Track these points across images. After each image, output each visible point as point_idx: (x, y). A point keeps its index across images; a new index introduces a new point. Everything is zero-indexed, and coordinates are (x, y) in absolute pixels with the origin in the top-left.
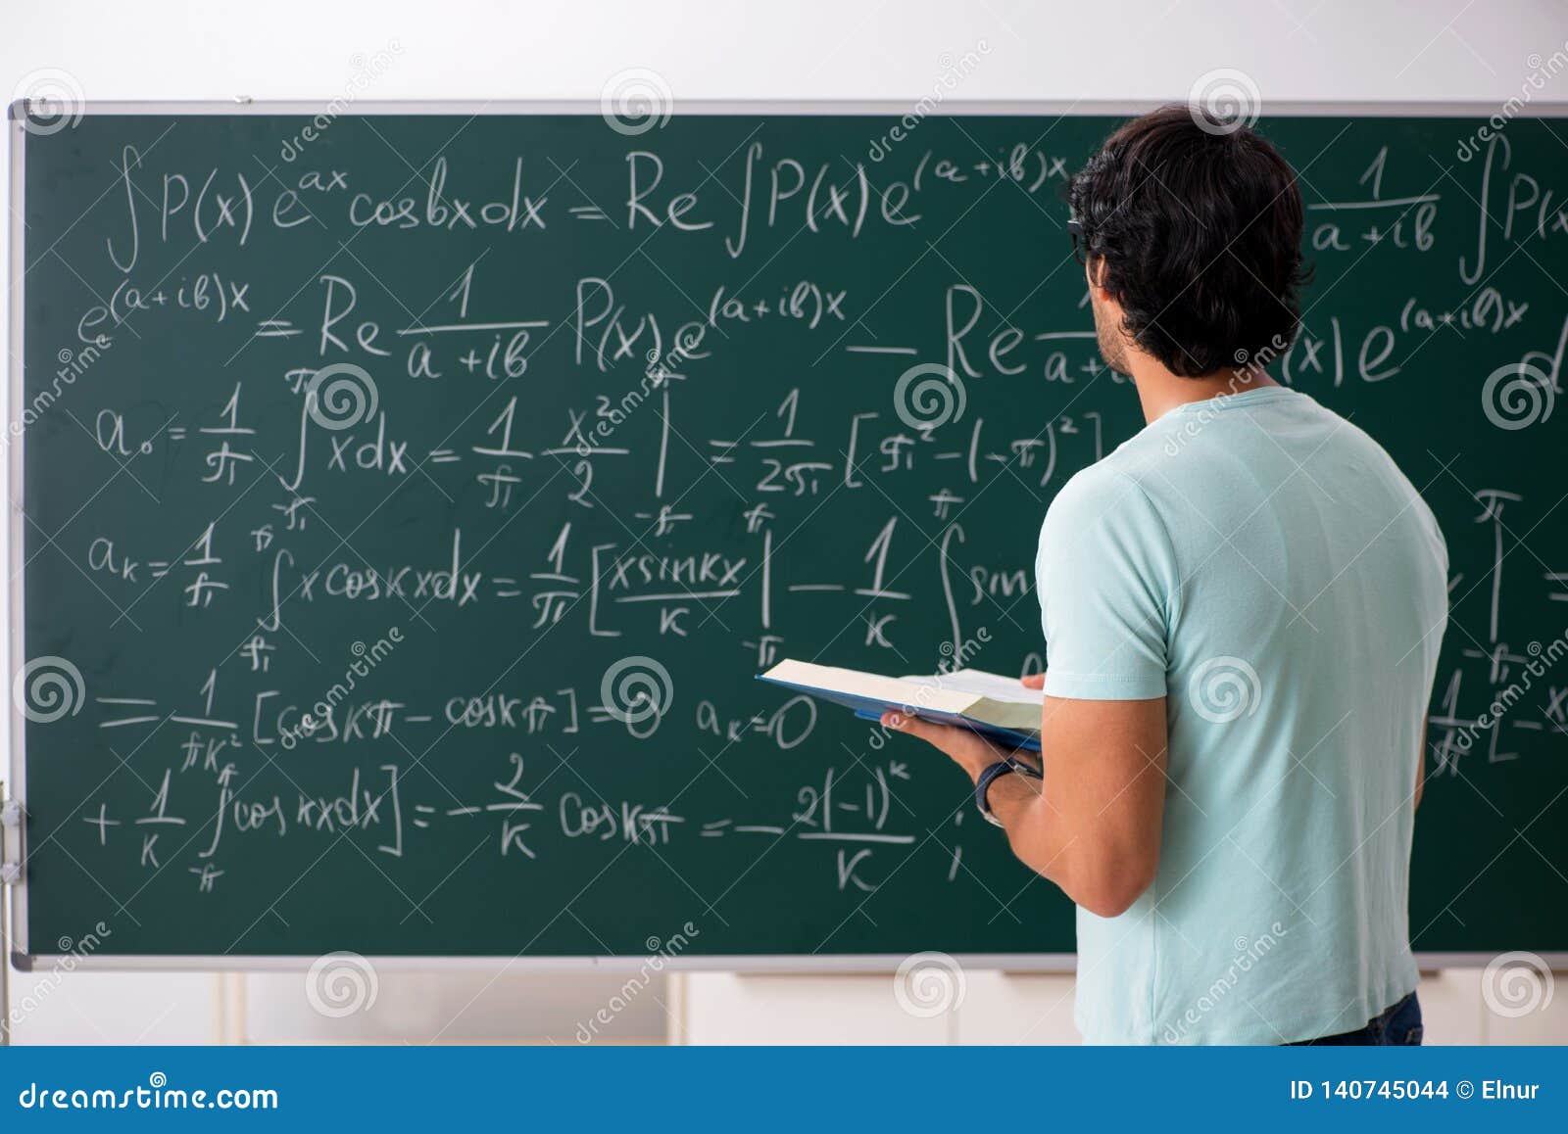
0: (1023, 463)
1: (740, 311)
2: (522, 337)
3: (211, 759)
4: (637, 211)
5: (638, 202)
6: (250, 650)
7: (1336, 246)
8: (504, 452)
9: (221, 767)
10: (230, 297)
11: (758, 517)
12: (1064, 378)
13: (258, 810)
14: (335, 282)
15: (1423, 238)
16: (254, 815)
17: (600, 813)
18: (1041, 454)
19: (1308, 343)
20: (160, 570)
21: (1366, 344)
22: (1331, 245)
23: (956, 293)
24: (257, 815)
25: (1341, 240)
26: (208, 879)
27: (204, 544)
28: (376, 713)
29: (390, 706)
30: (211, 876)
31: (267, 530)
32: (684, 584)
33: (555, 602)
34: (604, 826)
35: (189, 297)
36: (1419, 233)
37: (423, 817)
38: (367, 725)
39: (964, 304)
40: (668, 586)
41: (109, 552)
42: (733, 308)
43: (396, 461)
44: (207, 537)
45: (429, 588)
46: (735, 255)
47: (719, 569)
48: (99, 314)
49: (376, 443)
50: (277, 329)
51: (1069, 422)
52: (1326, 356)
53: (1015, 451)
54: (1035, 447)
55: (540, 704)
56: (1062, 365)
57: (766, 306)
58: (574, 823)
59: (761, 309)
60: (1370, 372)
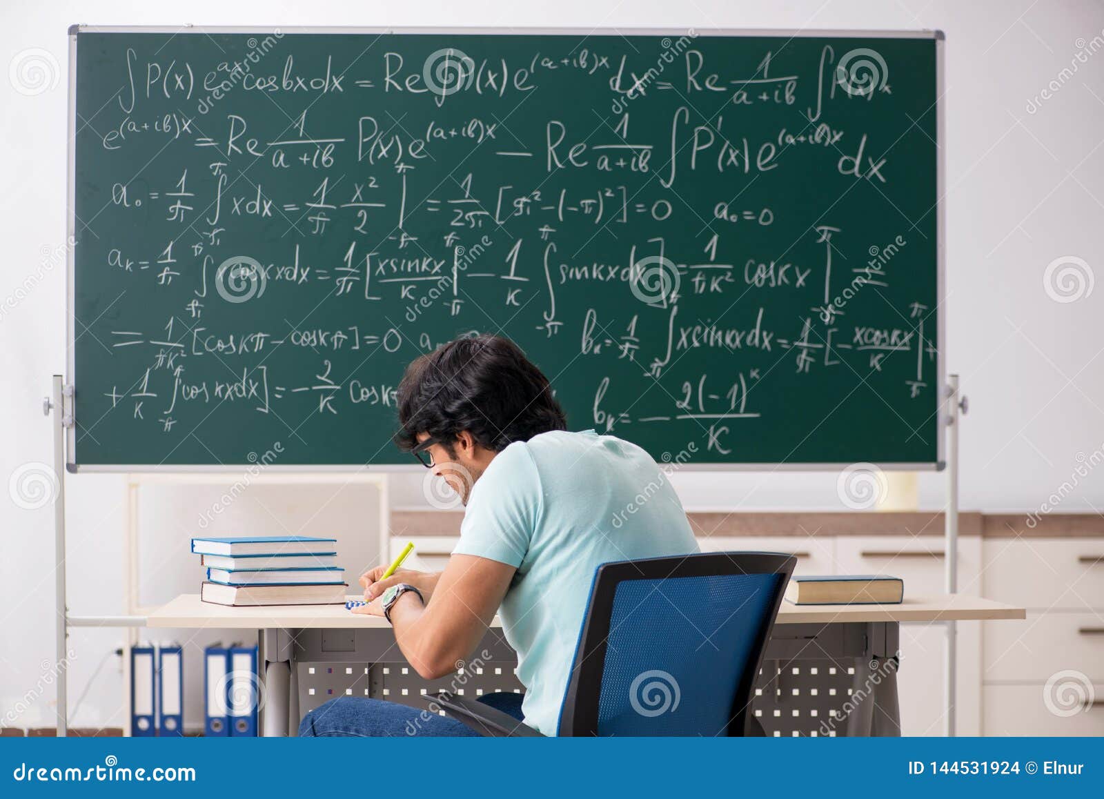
0: (586, 211)
1: (442, 134)
2: (331, 147)
3: (170, 362)
4: (390, 83)
5: (390, 78)
6: (191, 307)
7: (745, 102)
8: (321, 205)
9: (176, 367)
10: (182, 126)
11: (451, 239)
12: (607, 168)
13: (195, 390)
14: (235, 119)
15: (790, 98)
16: (192, 391)
17: (370, 390)
18: (595, 207)
19: (731, 151)
20: (145, 265)
21: (761, 152)
22: (742, 102)
23: (552, 125)
24: (194, 392)
25: (748, 99)
26: (168, 425)
27: (168, 253)
28: (255, 339)
29: (263, 335)
30: (170, 423)
31: (200, 245)
32: (414, 273)
33: (348, 282)
34: (373, 397)
35: (160, 126)
36: (787, 96)
37: (279, 393)
38: (251, 345)
39: (556, 132)
40: (405, 274)
41: (119, 257)
42: (438, 133)
43: (266, 210)
44: (169, 248)
45: (283, 274)
46: (439, 105)
47: (431, 266)
48: (115, 134)
49: (256, 201)
50: (207, 142)
51: (610, 191)
52: (740, 158)
53: (582, 206)
54: (593, 203)
55: (340, 334)
56: (606, 162)
57: (455, 131)
58: (357, 396)
59: (453, 133)
60: (764, 166)
